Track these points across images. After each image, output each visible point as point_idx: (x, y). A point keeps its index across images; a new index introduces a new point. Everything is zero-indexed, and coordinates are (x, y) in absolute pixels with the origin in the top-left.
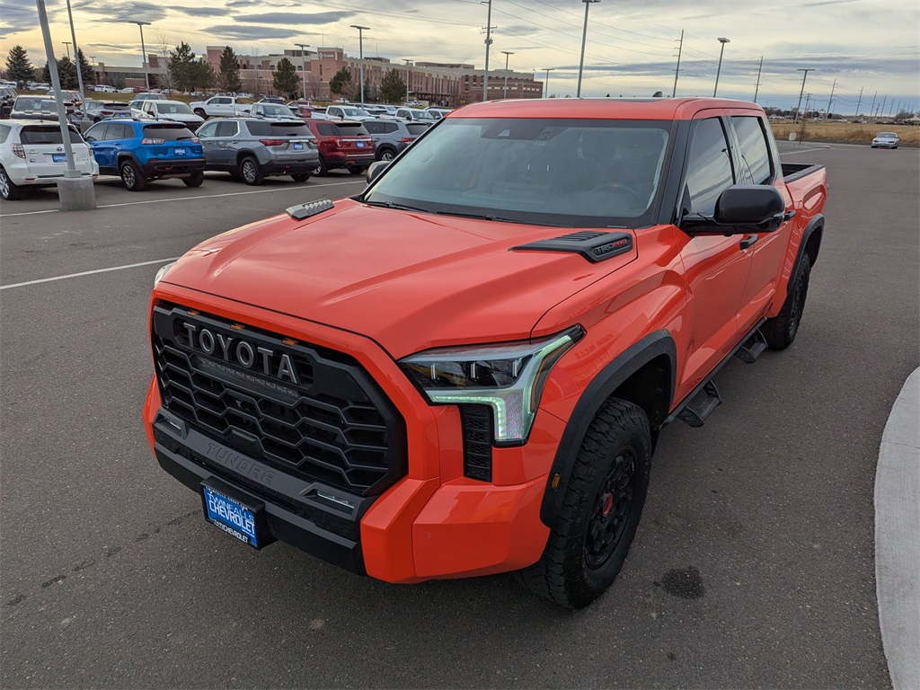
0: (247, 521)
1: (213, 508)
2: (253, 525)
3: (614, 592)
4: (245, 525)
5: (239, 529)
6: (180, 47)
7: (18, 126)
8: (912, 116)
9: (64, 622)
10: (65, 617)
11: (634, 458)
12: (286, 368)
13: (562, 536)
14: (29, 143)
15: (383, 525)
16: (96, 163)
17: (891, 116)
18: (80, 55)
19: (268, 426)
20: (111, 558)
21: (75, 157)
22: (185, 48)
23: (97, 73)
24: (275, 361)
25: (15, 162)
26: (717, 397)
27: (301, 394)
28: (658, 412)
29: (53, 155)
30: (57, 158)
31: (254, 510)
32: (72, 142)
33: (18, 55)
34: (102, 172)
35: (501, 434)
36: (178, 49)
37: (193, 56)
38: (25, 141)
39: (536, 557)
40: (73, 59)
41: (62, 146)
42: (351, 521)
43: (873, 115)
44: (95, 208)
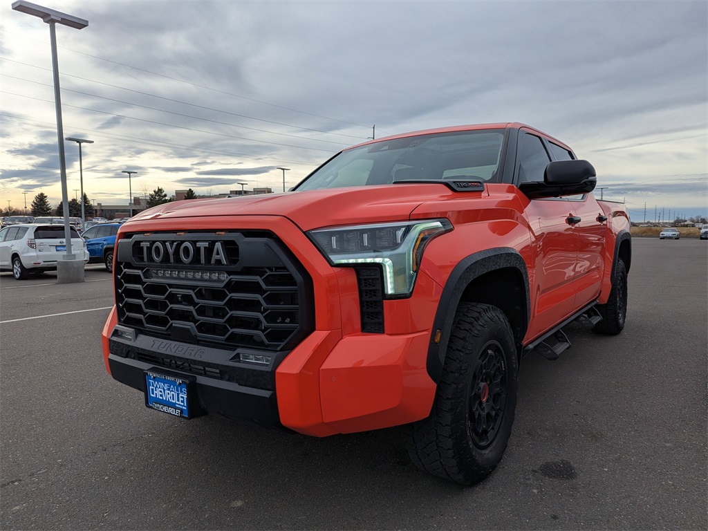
0: (180, 395)
1: (153, 394)
2: (185, 397)
3: (498, 477)
4: (178, 401)
5: (173, 405)
6: (157, 190)
7: (34, 227)
8: (686, 221)
9: (14, 509)
10: (16, 505)
11: (503, 358)
12: (218, 254)
13: (448, 399)
14: (40, 238)
15: (296, 369)
16: (88, 252)
17: (670, 222)
18: (84, 197)
19: (202, 311)
20: (63, 468)
21: (72, 247)
22: (160, 190)
23: (96, 210)
24: (209, 251)
25: (28, 252)
26: (567, 342)
27: (229, 273)
28: (519, 329)
29: (56, 246)
30: (59, 249)
31: (187, 382)
32: (72, 237)
33: (41, 198)
34: (92, 261)
35: (390, 289)
36: (155, 191)
37: (165, 196)
38: (37, 236)
39: (426, 413)
40: (79, 200)
41: (64, 240)
42: (268, 372)
43: (657, 221)
44: (83, 281)
